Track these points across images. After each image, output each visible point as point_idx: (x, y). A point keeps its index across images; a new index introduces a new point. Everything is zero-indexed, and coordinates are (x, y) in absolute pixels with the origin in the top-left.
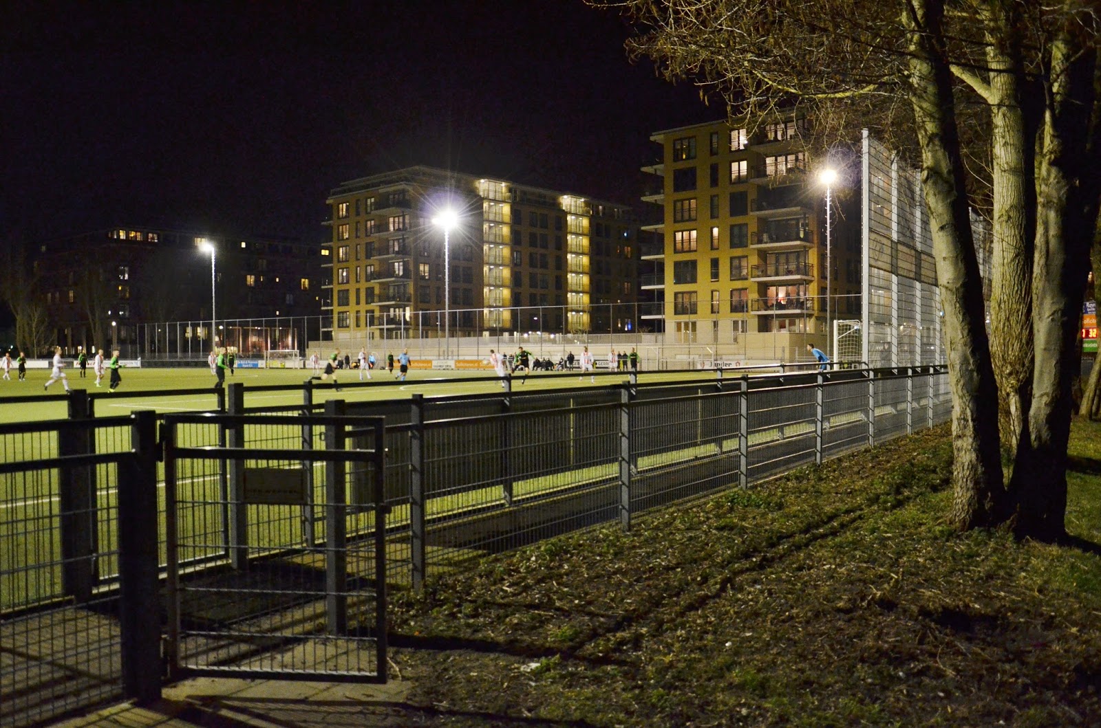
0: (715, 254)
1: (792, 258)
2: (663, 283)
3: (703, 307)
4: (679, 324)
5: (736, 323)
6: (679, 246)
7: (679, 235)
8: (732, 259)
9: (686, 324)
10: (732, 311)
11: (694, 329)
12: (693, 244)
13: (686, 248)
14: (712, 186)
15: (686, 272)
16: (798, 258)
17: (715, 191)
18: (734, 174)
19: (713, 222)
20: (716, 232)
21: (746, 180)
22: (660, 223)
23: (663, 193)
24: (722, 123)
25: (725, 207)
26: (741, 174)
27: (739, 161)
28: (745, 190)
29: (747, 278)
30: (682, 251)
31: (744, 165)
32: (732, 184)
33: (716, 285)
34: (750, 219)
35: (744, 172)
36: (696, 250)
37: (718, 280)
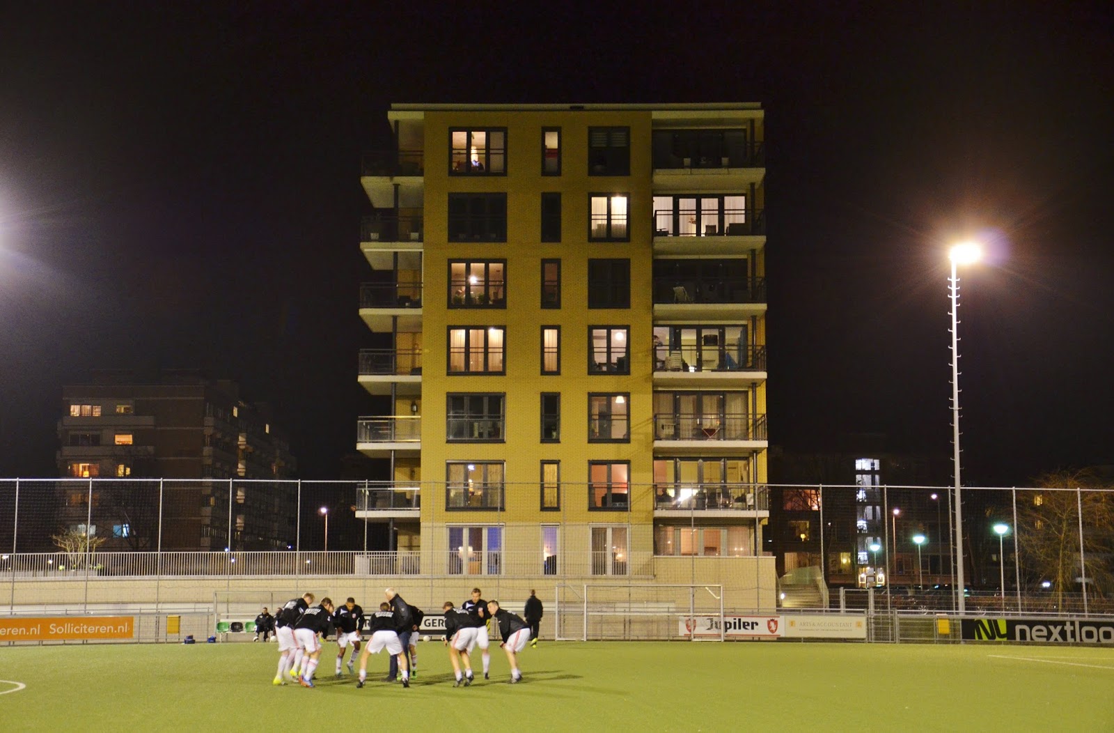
0: (550, 385)
1: (709, 404)
3: (521, 497)
4: (456, 532)
5: (598, 532)
6: (458, 360)
7: (459, 336)
8: (592, 396)
9: (475, 532)
10: (592, 508)
12: (496, 360)
13: (476, 362)
14: (544, 240)
16: (722, 405)
17: (551, 250)
18: (599, 221)
19: (551, 315)
20: (550, 337)
21: (625, 237)
22: (407, 304)
23: (420, 240)
24: (572, 109)
25: (575, 287)
26: (613, 222)
27: (609, 195)
28: (623, 255)
29: (627, 440)
30: (467, 372)
31: (620, 203)
32: (593, 240)
33: (550, 450)
34: (639, 317)
35: (619, 220)
36: (503, 374)
37: (557, 440)
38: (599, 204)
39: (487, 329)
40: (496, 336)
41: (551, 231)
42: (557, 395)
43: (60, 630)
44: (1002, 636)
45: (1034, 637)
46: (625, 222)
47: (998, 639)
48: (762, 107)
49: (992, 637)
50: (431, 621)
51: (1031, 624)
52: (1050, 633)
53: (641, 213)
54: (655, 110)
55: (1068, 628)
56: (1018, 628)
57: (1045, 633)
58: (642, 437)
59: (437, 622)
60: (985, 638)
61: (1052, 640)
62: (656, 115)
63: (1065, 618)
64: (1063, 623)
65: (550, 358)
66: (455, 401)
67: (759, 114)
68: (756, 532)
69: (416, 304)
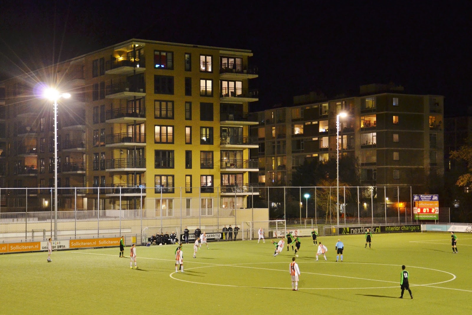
0: (189, 147)
2: (145, 167)
3: (179, 188)
4: (157, 202)
8: (201, 152)
9: (164, 200)
10: (202, 192)
11: (170, 206)
12: (170, 137)
13: (164, 139)
14: (186, 95)
15: (164, 160)
17: (188, 98)
18: (203, 88)
19: (188, 122)
20: (188, 130)
21: (212, 95)
22: (139, 116)
23: (144, 92)
24: (194, 47)
26: (207, 89)
27: (206, 80)
28: (211, 102)
29: (212, 168)
30: (161, 142)
31: (209, 83)
32: (201, 95)
33: (189, 171)
34: (216, 124)
35: (209, 89)
36: (173, 143)
37: (191, 168)
38: (203, 82)
39: (167, 126)
40: (170, 129)
41: (188, 92)
42: (191, 152)
43: (102, 243)
44: (348, 232)
45: (355, 232)
46: (211, 90)
47: (347, 233)
48: (252, 52)
49: (346, 233)
50: (209, 236)
51: (354, 228)
52: (358, 231)
53: (217, 86)
54: (221, 50)
55: (362, 229)
56: (351, 230)
57: (357, 231)
58: (217, 167)
59: (210, 236)
60: (344, 234)
61: (358, 233)
63: (361, 226)
64: (361, 228)
65: (188, 138)
66: (157, 152)
67: (251, 55)
68: (245, 199)
69: (143, 116)
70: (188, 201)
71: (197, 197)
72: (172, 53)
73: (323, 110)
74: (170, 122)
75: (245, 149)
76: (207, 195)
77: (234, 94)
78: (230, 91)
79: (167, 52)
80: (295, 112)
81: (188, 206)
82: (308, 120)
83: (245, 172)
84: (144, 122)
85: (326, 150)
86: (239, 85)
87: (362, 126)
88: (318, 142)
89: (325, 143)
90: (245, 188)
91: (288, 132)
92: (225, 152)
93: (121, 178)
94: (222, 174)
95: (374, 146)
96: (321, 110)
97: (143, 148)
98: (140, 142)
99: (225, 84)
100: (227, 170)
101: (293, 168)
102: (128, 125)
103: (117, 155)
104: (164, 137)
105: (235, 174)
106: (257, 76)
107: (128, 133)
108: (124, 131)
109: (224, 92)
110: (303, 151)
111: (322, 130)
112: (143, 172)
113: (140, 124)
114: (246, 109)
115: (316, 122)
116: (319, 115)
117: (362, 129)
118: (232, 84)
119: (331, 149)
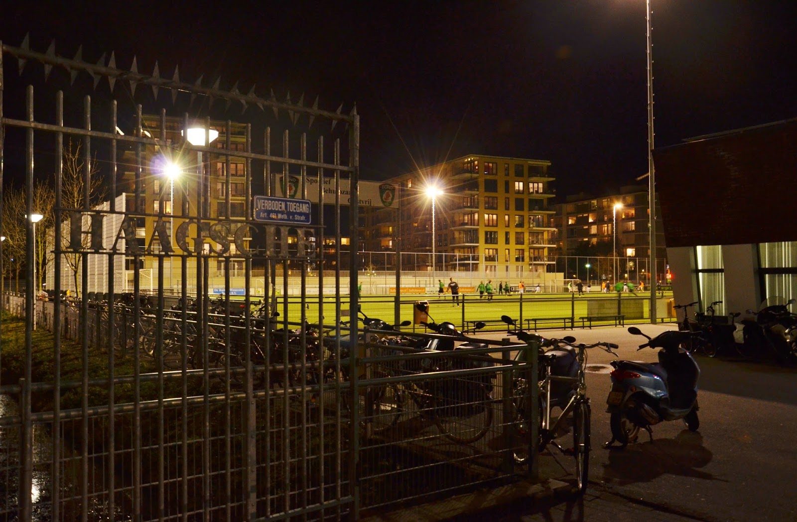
0: (507, 230)
2: (478, 243)
3: (501, 258)
4: (487, 267)
5: (517, 267)
6: (487, 222)
7: (487, 216)
8: (516, 233)
9: (491, 266)
10: (516, 260)
11: (495, 270)
12: (495, 222)
14: (505, 192)
15: (491, 239)
17: (507, 195)
18: (517, 188)
19: (507, 212)
20: (507, 217)
21: (523, 192)
22: (474, 208)
23: (478, 191)
24: (511, 159)
25: (512, 205)
27: (519, 182)
28: (523, 197)
29: (523, 244)
30: (488, 226)
31: (521, 184)
32: (516, 193)
33: (507, 246)
34: (526, 213)
35: (521, 188)
36: (497, 226)
37: (509, 244)
38: (517, 184)
39: (493, 215)
40: (495, 217)
41: (507, 191)
42: (509, 232)
53: (526, 186)
58: (526, 243)
62: (529, 162)
65: (507, 223)
66: (486, 233)
67: (550, 164)
68: (545, 267)
69: (477, 208)
70: (507, 267)
71: (513, 265)
72: (496, 163)
73: (592, 205)
74: (494, 211)
75: (545, 231)
76: (520, 263)
77: (537, 192)
78: (535, 190)
79: (492, 163)
80: (570, 207)
81: (507, 270)
82: (580, 213)
83: (545, 247)
84: (478, 212)
85: (594, 235)
86: (541, 185)
87: (623, 217)
88: (588, 230)
89: (594, 230)
90: (545, 259)
91: (564, 223)
92: (532, 233)
93: (460, 251)
94: (530, 248)
95: (633, 231)
96: (590, 205)
97: (477, 230)
98: (474, 225)
99: (531, 185)
100: (534, 245)
101: (568, 249)
102: (464, 214)
103: (457, 235)
104: (491, 223)
105: (539, 248)
106: (554, 179)
107: (464, 219)
108: (461, 218)
109: (531, 190)
110: (575, 237)
111: (591, 220)
112: (477, 247)
113: (474, 214)
114: (545, 203)
115: (587, 215)
116: (588, 209)
117: (623, 219)
118: (536, 185)
119: (599, 235)
